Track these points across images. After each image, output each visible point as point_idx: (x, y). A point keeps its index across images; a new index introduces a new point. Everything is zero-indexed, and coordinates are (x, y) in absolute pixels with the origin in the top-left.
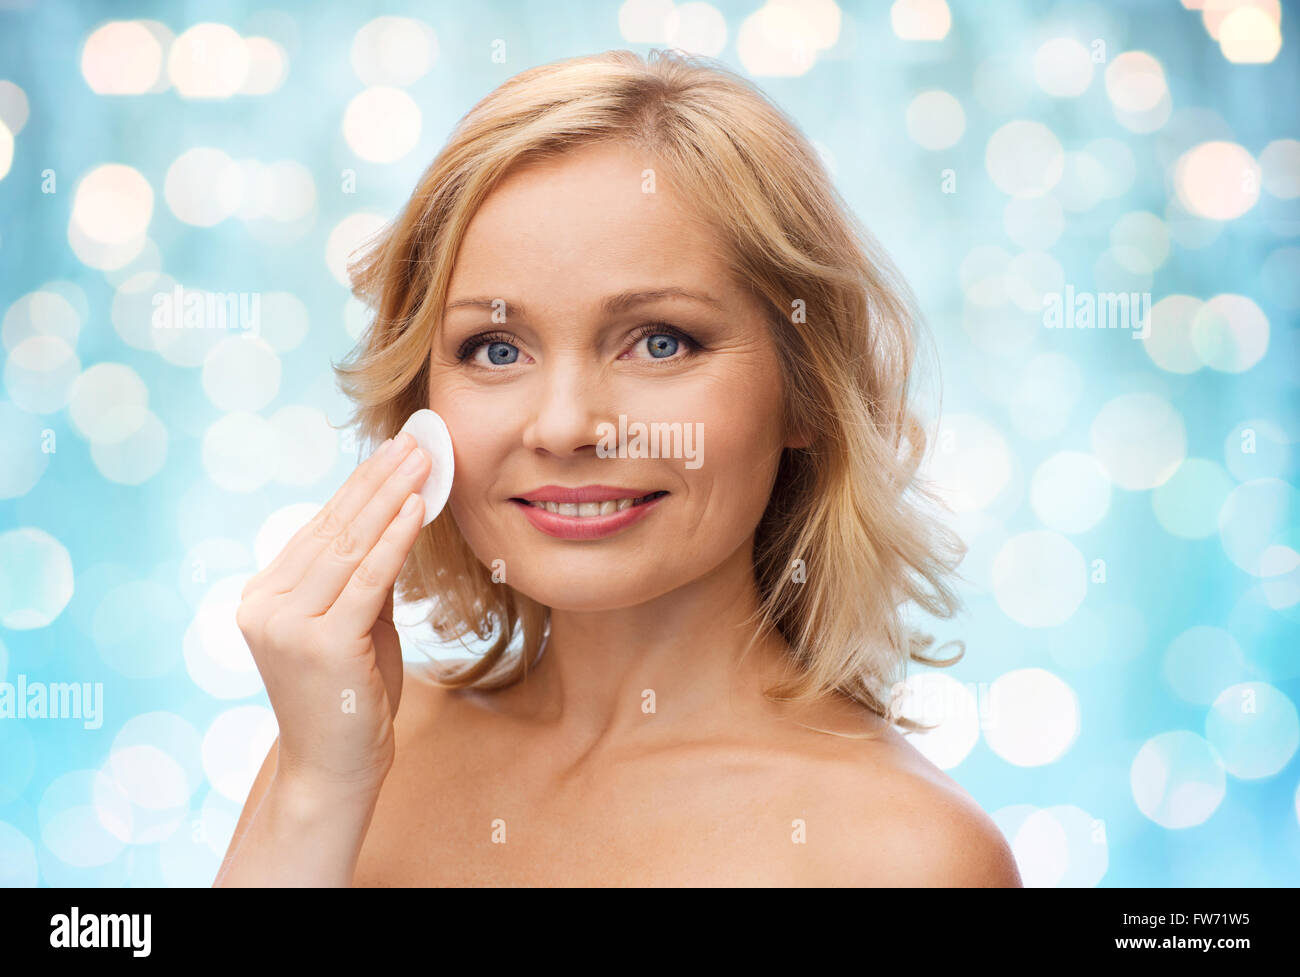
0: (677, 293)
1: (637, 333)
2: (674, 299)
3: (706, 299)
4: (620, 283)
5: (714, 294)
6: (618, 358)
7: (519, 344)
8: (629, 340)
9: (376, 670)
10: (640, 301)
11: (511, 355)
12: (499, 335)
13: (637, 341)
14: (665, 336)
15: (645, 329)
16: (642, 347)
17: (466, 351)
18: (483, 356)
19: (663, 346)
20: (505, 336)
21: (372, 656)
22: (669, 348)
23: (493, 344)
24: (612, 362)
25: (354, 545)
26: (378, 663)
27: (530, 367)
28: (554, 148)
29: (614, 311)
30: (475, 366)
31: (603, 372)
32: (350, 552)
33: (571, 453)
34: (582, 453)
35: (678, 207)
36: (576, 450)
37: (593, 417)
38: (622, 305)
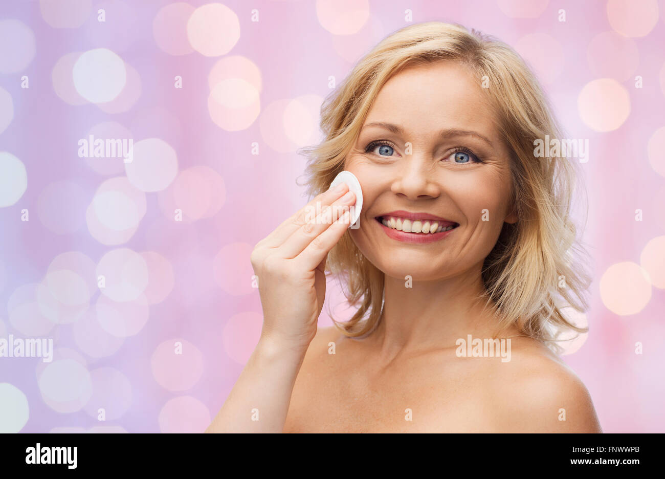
0: (475, 134)
1: (453, 150)
2: (473, 137)
3: (486, 140)
4: (449, 125)
5: (490, 139)
6: (441, 160)
7: (395, 147)
8: (449, 152)
9: (314, 288)
10: (457, 135)
11: (390, 152)
12: (388, 142)
13: (452, 154)
14: (464, 154)
15: (457, 149)
16: (453, 157)
17: (370, 148)
18: (377, 150)
19: (462, 158)
20: (391, 143)
21: (313, 281)
22: (465, 159)
23: (383, 146)
24: (438, 162)
25: (312, 229)
26: (315, 285)
27: (399, 158)
28: (427, 59)
29: (445, 137)
30: (374, 155)
31: (434, 165)
32: (310, 232)
33: (416, 198)
34: (420, 198)
35: (480, 96)
36: (419, 196)
37: (428, 183)
38: (448, 135)
